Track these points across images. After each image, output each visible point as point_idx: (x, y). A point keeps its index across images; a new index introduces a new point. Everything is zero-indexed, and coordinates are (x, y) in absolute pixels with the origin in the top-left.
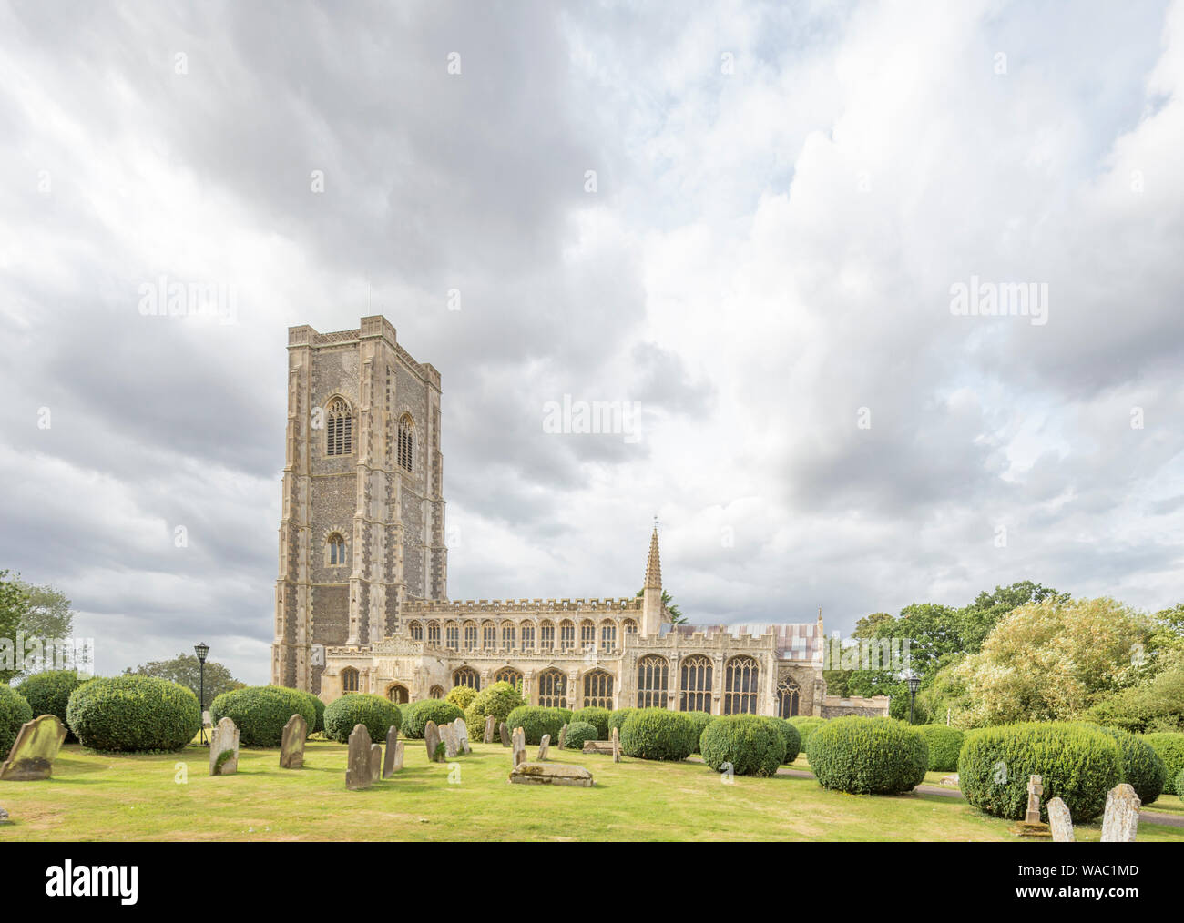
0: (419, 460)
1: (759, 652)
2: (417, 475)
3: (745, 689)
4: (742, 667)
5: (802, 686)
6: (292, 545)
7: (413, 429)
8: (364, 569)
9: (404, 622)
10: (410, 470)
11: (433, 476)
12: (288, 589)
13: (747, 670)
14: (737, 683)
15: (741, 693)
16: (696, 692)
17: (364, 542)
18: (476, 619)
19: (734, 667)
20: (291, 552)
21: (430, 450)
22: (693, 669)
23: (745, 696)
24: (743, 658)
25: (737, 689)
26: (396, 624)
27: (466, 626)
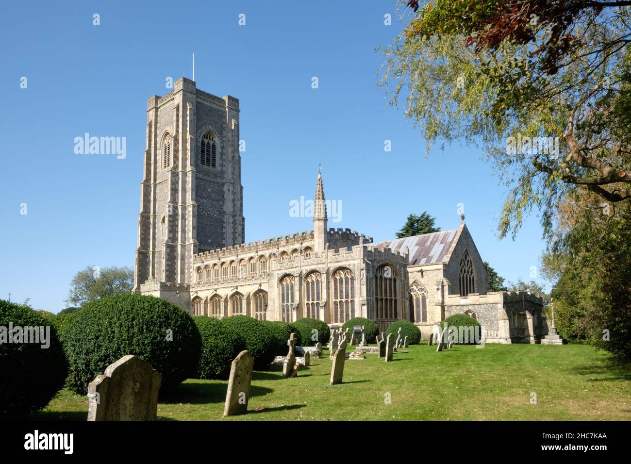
0: (221, 158)
1: (352, 262)
2: (220, 168)
3: (347, 297)
4: (343, 276)
5: (428, 288)
6: (144, 228)
7: (216, 139)
8: (171, 236)
9: (195, 268)
10: (214, 165)
11: (232, 166)
12: (141, 256)
13: (347, 279)
14: (341, 292)
15: (344, 300)
16: (315, 302)
17: (171, 219)
18: (227, 261)
19: (338, 278)
20: (143, 232)
21: (230, 150)
22: (313, 282)
23: (347, 302)
24: (342, 268)
25: (342, 298)
26: (191, 270)
27: (224, 266)
